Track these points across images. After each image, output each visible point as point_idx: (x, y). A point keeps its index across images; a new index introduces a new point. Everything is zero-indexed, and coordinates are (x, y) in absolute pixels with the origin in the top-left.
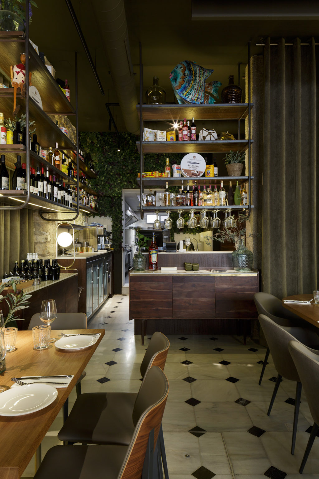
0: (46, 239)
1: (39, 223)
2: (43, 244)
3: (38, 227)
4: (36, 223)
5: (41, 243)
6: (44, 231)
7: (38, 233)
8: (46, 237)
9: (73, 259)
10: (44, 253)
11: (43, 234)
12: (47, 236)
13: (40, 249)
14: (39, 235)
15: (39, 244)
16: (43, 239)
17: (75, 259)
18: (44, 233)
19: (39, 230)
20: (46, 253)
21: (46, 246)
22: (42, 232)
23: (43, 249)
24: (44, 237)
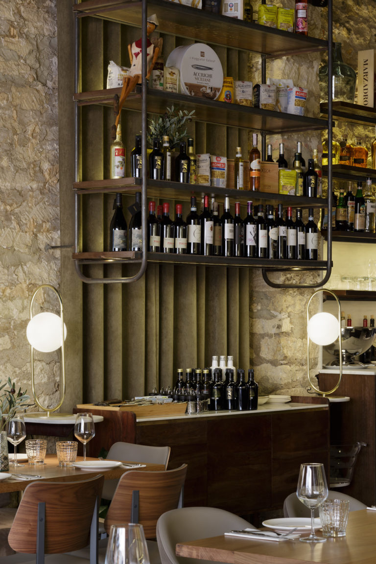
0: (279, 327)
1: (267, 293)
2: (274, 337)
3: (265, 301)
4: (263, 292)
5: (270, 336)
6: (275, 310)
7: (265, 313)
8: (280, 323)
9: (339, 375)
10: (275, 358)
11: (274, 317)
12: (280, 320)
13: (269, 349)
14: (267, 319)
15: (267, 338)
16: (273, 327)
17: (342, 375)
18: (275, 313)
19: (268, 308)
20: (279, 357)
21: (279, 343)
22: (272, 311)
23: (273, 350)
24: (275, 322)
